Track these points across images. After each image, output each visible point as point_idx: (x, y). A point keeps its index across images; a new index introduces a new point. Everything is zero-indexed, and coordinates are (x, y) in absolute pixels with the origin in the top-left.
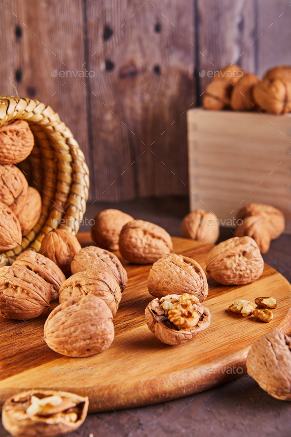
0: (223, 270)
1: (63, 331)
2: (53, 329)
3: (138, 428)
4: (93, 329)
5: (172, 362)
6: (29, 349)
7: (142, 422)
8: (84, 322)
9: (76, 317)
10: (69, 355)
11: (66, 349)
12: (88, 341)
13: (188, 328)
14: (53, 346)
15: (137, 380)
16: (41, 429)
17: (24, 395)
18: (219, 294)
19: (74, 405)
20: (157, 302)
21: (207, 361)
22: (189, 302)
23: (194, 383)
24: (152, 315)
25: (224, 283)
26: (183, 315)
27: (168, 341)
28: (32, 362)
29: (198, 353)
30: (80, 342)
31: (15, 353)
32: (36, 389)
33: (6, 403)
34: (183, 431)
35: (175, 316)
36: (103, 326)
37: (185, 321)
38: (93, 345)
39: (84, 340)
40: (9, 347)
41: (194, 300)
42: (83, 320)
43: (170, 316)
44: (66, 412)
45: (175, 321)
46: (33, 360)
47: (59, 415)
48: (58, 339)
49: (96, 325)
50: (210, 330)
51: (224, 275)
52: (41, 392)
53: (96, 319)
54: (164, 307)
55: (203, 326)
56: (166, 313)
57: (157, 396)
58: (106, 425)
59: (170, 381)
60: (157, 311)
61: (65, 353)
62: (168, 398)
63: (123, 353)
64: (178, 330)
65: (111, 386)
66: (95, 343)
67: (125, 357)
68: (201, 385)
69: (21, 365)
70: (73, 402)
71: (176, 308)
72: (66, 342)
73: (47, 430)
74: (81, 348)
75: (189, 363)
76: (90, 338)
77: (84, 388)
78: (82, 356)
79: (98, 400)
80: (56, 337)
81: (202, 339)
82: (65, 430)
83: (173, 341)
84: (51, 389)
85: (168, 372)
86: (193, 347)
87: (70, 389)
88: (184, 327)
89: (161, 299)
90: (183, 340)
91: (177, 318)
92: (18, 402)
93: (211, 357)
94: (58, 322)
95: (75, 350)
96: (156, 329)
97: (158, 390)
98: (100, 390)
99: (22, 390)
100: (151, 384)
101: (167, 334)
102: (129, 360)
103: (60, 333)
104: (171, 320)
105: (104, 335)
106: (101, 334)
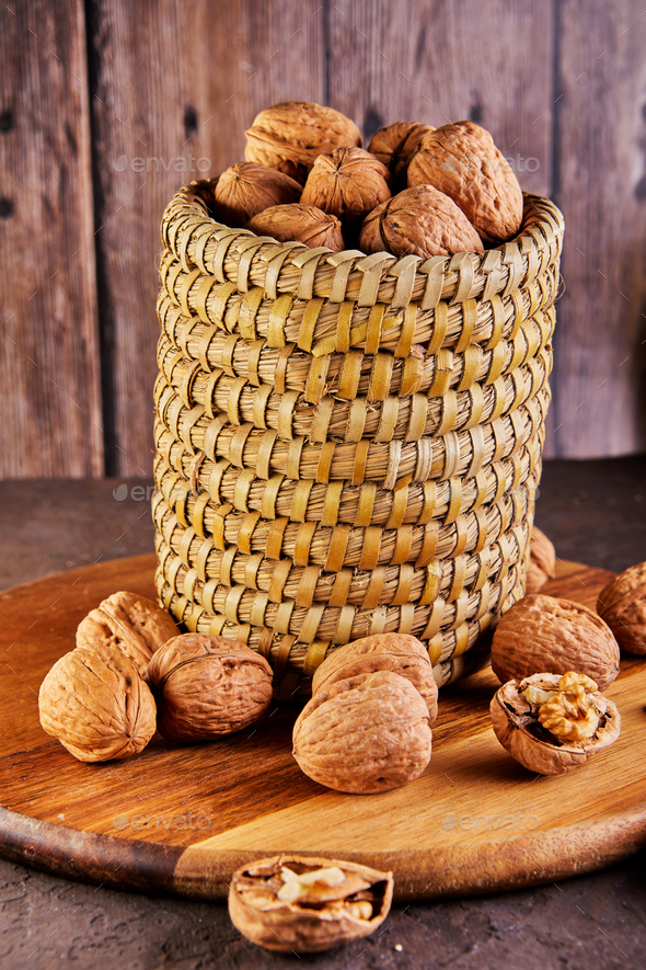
0: (634, 624)
1: (334, 742)
2: (314, 736)
3: (490, 935)
4: (393, 737)
5: (549, 807)
6: (260, 775)
7: (495, 924)
8: (377, 725)
9: (360, 713)
10: (343, 790)
11: (338, 777)
12: (383, 763)
13: (579, 740)
14: (311, 770)
15: (483, 841)
16: (306, 931)
17: (266, 864)
18: (626, 672)
19: (368, 886)
20: (513, 687)
21: (620, 808)
22: (581, 689)
23: (594, 852)
24: (506, 713)
25: (636, 652)
26: (569, 716)
27: (538, 766)
28: (270, 801)
29: (599, 793)
30: (368, 763)
31: (232, 782)
32: (287, 853)
33: (235, 879)
34: (580, 943)
35: (553, 716)
36: (413, 734)
37: (574, 728)
38: (390, 771)
39: (375, 760)
40: (219, 770)
41: (588, 686)
42: (374, 720)
43: (543, 716)
44: (351, 899)
45: (554, 726)
46: (272, 796)
47: (339, 905)
48: (323, 757)
49: (400, 732)
50: (618, 747)
51: (636, 634)
52: (298, 859)
53: (399, 719)
54: (528, 699)
55: (608, 738)
56: (533, 711)
57: (522, 875)
58: (425, 928)
59: (548, 845)
60: (515, 705)
61: (335, 785)
62: (544, 879)
63: (449, 788)
64: (559, 745)
65: (433, 853)
66: (396, 766)
67: (453, 796)
68: (607, 856)
69: (250, 806)
70: (365, 881)
71: (556, 701)
72: (340, 763)
73: (318, 932)
74: (369, 775)
75: (583, 811)
76: (387, 758)
77: (380, 854)
78: (368, 791)
79: (408, 878)
80: (319, 753)
81: (603, 765)
82: (352, 934)
83: (548, 766)
84: (317, 854)
85: (543, 827)
86: (587, 779)
87: (354, 854)
88: (570, 739)
89: (523, 683)
90: (569, 764)
91: (558, 720)
92: (258, 877)
93: (626, 800)
94: (323, 723)
95: (356, 779)
96: (513, 742)
97: (525, 863)
98: (413, 859)
99: (260, 855)
100: (511, 850)
101: (537, 752)
102: (462, 802)
103: (327, 744)
104: (546, 725)
105: (415, 750)
106: (408, 748)
